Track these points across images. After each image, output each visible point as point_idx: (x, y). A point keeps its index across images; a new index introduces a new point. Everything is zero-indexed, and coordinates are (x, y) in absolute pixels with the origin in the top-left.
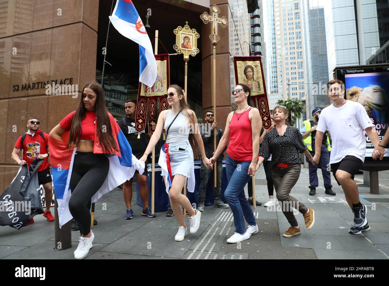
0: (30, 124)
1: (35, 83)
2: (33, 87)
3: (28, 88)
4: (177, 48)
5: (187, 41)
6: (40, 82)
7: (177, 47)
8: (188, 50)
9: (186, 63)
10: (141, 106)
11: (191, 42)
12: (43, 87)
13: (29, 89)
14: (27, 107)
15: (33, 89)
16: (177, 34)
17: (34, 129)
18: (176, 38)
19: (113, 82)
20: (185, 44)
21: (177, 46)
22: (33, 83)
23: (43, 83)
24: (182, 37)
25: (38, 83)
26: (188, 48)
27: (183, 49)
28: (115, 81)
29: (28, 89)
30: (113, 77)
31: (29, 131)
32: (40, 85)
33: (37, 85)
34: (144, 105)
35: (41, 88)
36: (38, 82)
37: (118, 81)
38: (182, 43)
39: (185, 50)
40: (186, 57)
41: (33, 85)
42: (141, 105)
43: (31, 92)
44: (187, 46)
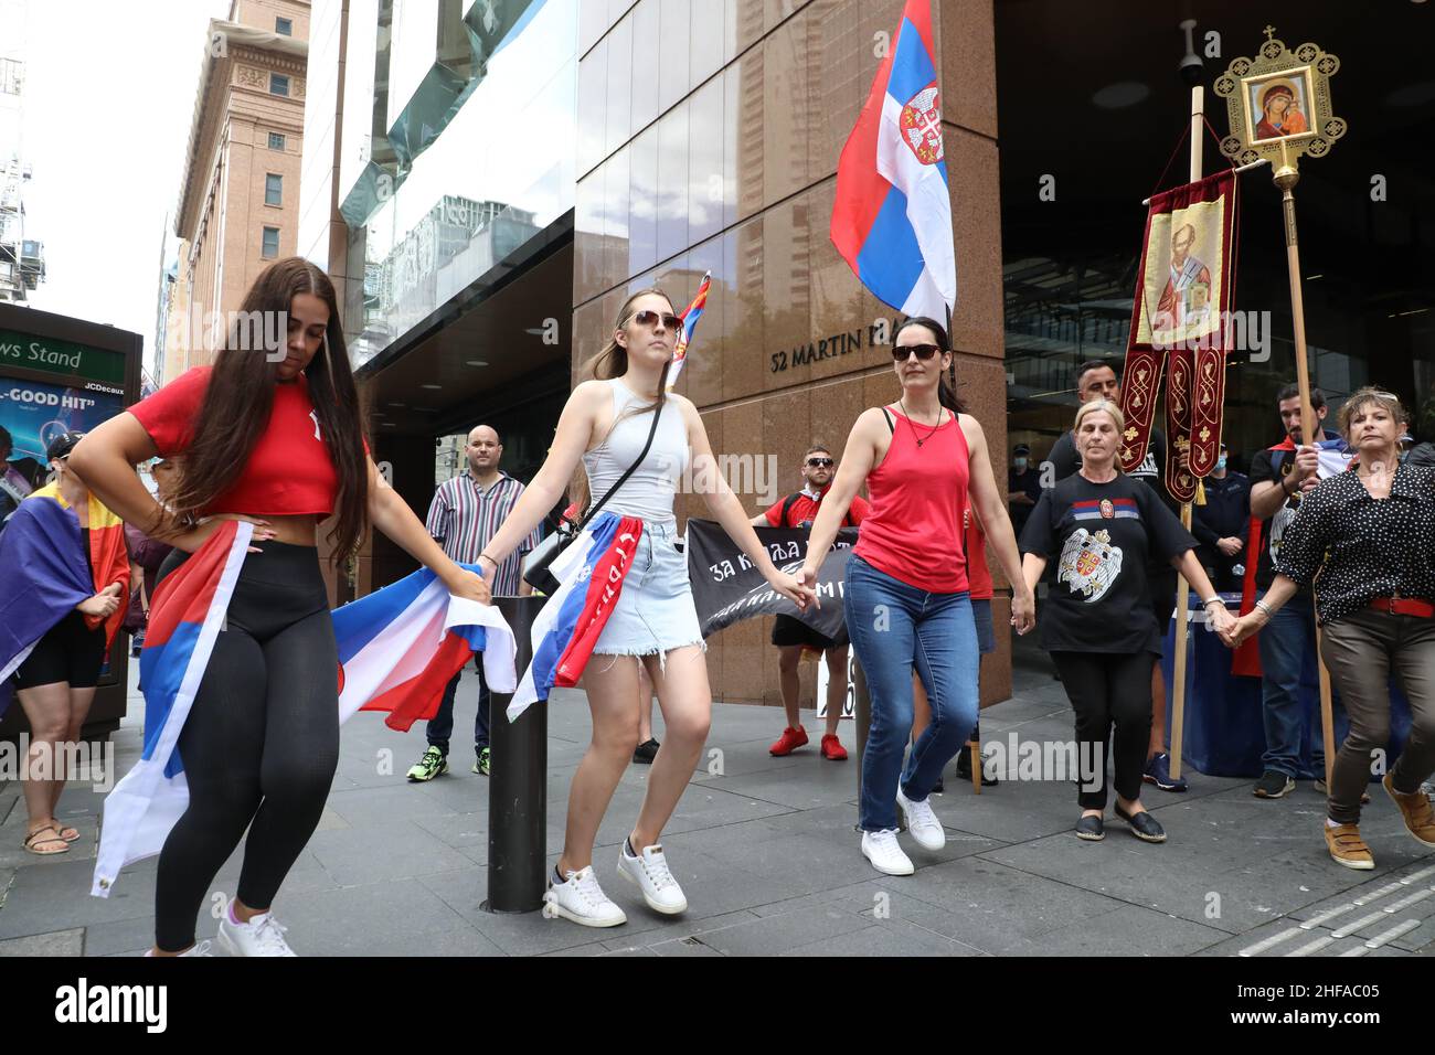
0: (808, 467)
1: (826, 339)
2: (821, 352)
3: (809, 357)
4: (1238, 149)
5: (1278, 104)
6: (837, 337)
7: (1236, 145)
8: (1287, 142)
9: (1289, 196)
10: (1137, 380)
11: (1301, 104)
12: (846, 350)
13: (812, 358)
14: (810, 414)
15: (821, 358)
16: (1228, 96)
17: (819, 480)
18: (1229, 112)
19: (1097, 291)
20: (1273, 120)
21: (1237, 141)
22: (821, 342)
23: (847, 337)
24: (1255, 95)
25: (833, 340)
26: (1287, 133)
27: (1265, 145)
28: (1106, 285)
29: (808, 362)
30: (1095, 273)
31: (807, 486)
32: (839, 344)
33: (830, 345)
34: (1146, 376)
35: (843, 353)
36: (832, 335)
37: (1115, 283)
38: (1258, 119)
39: (1279, 143)
40: (1286, 170)
41: (820, 346)
42: (1137, 377)
43: (817, 369)
44: (1285, 125)
